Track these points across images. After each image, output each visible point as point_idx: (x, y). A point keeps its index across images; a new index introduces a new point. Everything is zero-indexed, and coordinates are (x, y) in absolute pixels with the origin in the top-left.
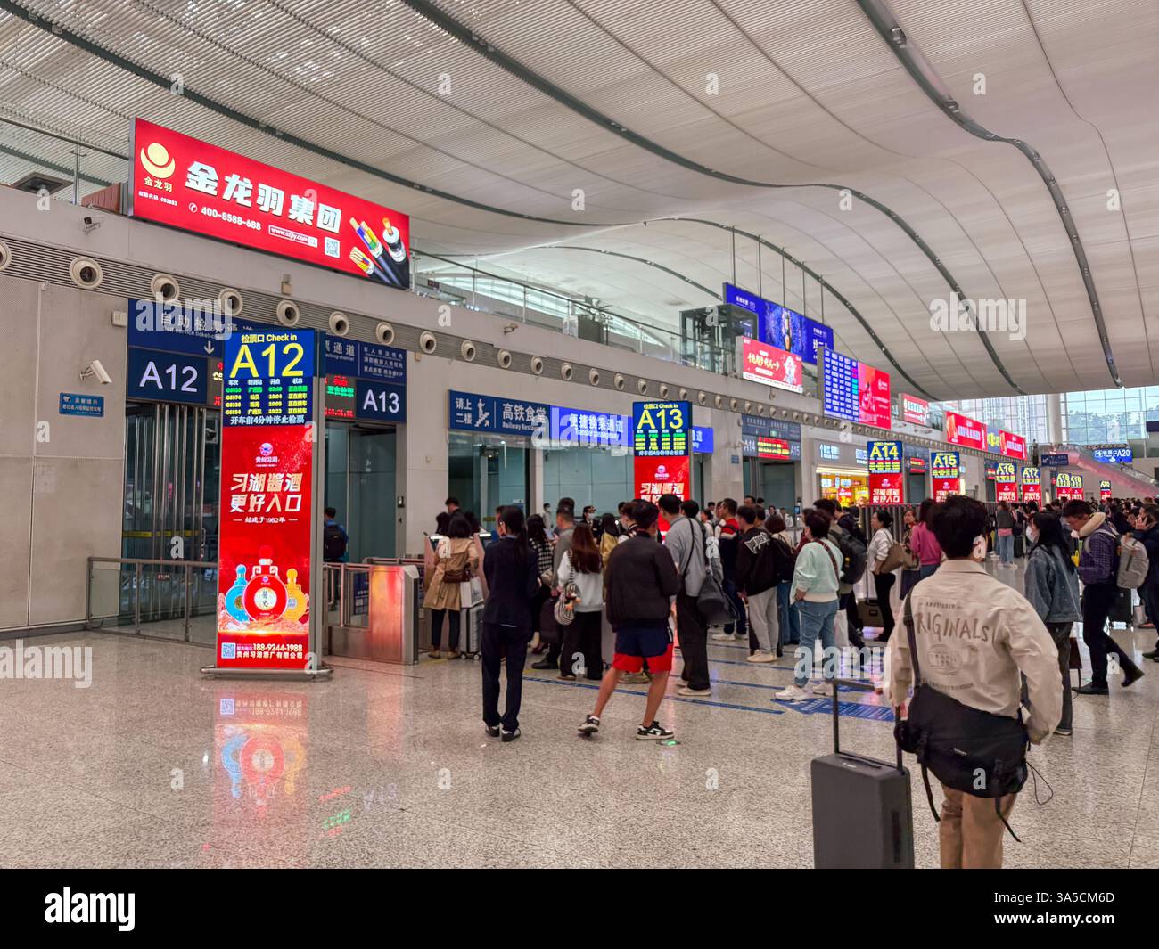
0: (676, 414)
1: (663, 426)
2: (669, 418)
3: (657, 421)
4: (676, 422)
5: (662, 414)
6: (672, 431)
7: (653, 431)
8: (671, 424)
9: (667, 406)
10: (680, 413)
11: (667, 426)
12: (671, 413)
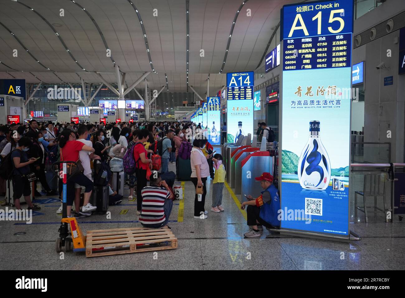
0: (217, 100)
1: (214, 103)
2: (216, 101)
3: (213, 102)
4: (217, 102)
5: (214, 100)
6: (216, 105)
7: (212, 105)
8: (216, 103)
9: (215, 98)
10: (218, 100)
11: (215, 103)
12: (216, 100)
